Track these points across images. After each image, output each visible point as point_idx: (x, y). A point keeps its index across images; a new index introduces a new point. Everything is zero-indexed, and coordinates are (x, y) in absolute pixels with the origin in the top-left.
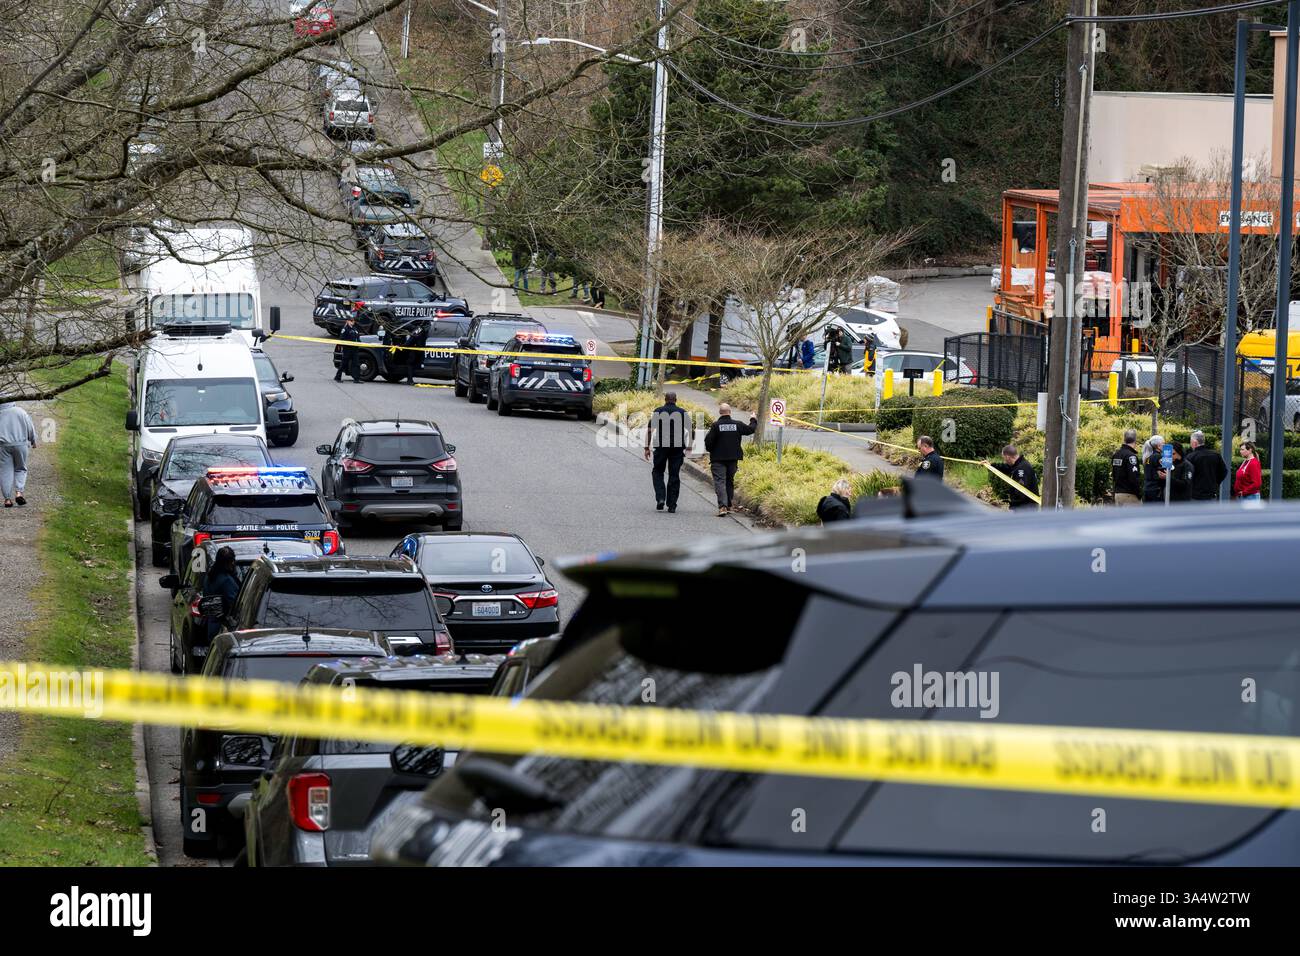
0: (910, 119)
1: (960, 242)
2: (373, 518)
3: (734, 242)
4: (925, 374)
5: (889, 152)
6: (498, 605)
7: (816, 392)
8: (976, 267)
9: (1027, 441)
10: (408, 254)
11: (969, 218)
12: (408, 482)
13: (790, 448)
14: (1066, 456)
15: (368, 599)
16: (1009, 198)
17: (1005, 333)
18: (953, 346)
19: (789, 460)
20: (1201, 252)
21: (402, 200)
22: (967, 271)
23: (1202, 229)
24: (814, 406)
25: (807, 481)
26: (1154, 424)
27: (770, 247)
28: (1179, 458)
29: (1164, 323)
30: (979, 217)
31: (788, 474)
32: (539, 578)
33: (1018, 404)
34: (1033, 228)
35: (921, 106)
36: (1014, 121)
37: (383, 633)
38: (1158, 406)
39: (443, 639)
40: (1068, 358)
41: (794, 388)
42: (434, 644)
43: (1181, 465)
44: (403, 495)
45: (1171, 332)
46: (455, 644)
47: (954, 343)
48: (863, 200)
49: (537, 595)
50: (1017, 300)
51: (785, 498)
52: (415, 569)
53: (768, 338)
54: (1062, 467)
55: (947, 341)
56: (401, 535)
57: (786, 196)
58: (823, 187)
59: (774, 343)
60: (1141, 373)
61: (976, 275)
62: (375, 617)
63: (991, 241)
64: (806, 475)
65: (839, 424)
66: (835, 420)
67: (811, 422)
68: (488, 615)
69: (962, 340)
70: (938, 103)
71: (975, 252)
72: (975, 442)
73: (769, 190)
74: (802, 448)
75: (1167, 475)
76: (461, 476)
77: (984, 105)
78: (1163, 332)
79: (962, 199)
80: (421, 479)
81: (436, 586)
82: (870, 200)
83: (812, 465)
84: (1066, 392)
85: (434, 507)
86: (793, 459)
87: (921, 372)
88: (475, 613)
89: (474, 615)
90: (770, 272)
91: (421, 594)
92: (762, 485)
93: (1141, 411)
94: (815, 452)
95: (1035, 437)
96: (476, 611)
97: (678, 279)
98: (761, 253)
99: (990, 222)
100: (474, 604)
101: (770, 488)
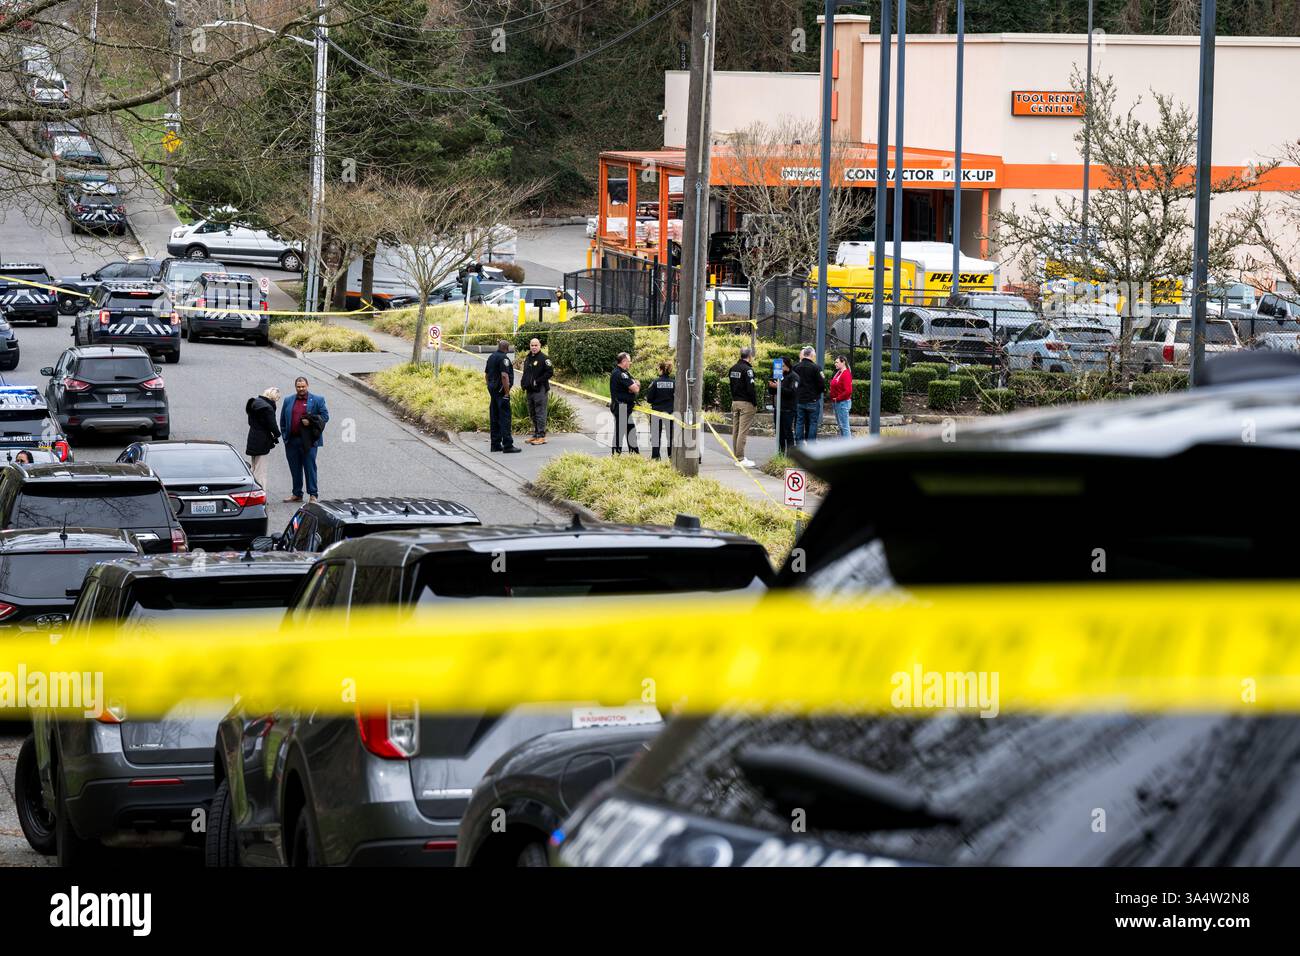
0: (516, 95)
1: (559, 197)
2: (91, 429)
3: (394, 191)
4: (552, 304)
5: (499, 122)
6: (214, 503)
7: (460, 320)
8: (572, 218)
9: (646, 359)
10: (103, 208)
11: (566, 177)
12: (121, 399)
13: (445, 366)
14: (695, 370)
15: (110, 501)
16: (604, 159)
17: (616, 267)
18: (571, 281)
19: (445, 377)
20: (772, 200)
21: (96, 161)
22: (565, 221)
23: (773, 183)
24: (459, 332)
25: (462, 394)
26: (753, 342)
27: (425, 195)
28: (788, 370)
29: (761, 256)
30: (573, 177)
31: (446, 388)
32: (249, 480)
33: (635, 328)
34: (626, 184)
35: (524, 83)
36: (601, 96)
37: (132, 531)
38: (756, 327)
39: (178, 535)
40: (695, 285)
41: (439, 317)
42: (171, 540)
43: (789, 376)
44: (118, 410)
45: (766, 264)
46: (189, 539)
47: (572, 279)
48: (492, 159)
49: (247, 495)
50: (613, 243)
51: (445, 409)
52: (152, 474)
53: (424, 274)
54: (692, 379)
55: (566, 276)
56: (124, 444)
57: (428, 157)
58: (456, 148)
59: (429, 278)
60: (727, 301)
61: (573, 224)
62: (115, 516)
63: (584, 196)
64: (461, 389)
65: (480, 347)
66: (477, 343)
67: (456, 345)
68: (205, 513)
69: (579, 275)
70: (539, 82)
71: (572, 205)
72: (603, 360)
73: (412, 150)
74: (455, 367)
75: (778, 385)
76: (167, 393)
77: (577, 83)
78: (760, 265)
79: (560, 161)
80: (133, 396)
81: (169, 488)
82: (498, 159)
83: (465, 381)
84: (694, 315)
85: (145, 420)
86: (448, 376)
87: (549, 301)
88: (194, 511)
89: (193, 512)
90: (425, 217)
91: (157, 496)
92: (425, 398)
93: (738, 332)
94: (466, 370)
95: (652, 355)
96: (194, 509)
97: (341, 225)
98: (415, 201)
99: (583, 180)
100: (192, 503)
101: (431, 401)
